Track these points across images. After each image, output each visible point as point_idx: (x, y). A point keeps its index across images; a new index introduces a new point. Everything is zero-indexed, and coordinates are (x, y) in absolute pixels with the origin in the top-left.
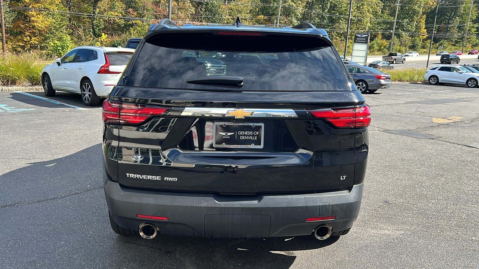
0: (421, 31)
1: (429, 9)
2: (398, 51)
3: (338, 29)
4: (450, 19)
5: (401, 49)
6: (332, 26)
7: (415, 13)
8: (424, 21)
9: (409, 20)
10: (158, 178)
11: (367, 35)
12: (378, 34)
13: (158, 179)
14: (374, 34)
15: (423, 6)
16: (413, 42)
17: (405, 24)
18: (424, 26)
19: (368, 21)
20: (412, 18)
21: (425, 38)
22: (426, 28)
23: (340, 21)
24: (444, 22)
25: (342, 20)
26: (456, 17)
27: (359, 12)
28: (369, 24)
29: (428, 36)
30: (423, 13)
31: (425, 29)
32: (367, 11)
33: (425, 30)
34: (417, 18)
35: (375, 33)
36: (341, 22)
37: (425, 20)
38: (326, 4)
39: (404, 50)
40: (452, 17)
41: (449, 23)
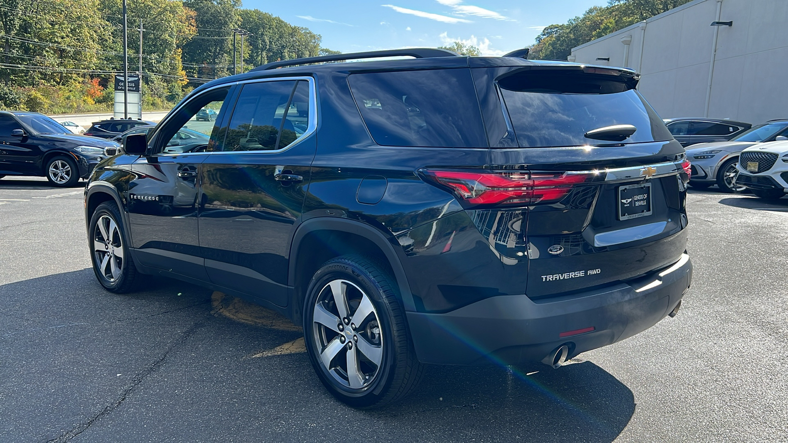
0: (178, 73)
1: (184, 40)
2: (152, 105)
3: (42, 66)
4: (215, 57)
5: (155, 101)
6: (30, 60)
7: (166, 44)
8: (179, 58)
9: (158, 55)
10: (581, 274)
11: (136, 79)
12: (111, 77)
13: (581, 276)
14: (103, 76)
15: (176, 34)
16: (170, 90)
17: (153, 61)
18: (181, 65)
19: (93, 54)
20: (163, 52)
21: (186, 84)
22: (184, 68)
23: (44, 53)
24: (208, 61)
25: (47, 51)
26: (223, 54)
27: (76, 38)
28: (95, 60)
29: (188, 81)
30: (178, 47)
31: (182, 70)
32: (88, 38)
33: (184, 73)
34: (170, 53)
35: (105, 76)
36: (46, 55)
37: (181, 56)
38: (10, 20)
39: (160, 103)
40: (218, 53)
41: (215, 63)
